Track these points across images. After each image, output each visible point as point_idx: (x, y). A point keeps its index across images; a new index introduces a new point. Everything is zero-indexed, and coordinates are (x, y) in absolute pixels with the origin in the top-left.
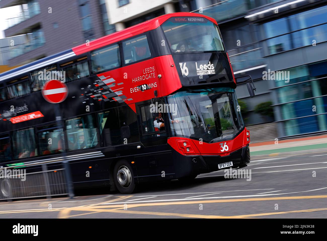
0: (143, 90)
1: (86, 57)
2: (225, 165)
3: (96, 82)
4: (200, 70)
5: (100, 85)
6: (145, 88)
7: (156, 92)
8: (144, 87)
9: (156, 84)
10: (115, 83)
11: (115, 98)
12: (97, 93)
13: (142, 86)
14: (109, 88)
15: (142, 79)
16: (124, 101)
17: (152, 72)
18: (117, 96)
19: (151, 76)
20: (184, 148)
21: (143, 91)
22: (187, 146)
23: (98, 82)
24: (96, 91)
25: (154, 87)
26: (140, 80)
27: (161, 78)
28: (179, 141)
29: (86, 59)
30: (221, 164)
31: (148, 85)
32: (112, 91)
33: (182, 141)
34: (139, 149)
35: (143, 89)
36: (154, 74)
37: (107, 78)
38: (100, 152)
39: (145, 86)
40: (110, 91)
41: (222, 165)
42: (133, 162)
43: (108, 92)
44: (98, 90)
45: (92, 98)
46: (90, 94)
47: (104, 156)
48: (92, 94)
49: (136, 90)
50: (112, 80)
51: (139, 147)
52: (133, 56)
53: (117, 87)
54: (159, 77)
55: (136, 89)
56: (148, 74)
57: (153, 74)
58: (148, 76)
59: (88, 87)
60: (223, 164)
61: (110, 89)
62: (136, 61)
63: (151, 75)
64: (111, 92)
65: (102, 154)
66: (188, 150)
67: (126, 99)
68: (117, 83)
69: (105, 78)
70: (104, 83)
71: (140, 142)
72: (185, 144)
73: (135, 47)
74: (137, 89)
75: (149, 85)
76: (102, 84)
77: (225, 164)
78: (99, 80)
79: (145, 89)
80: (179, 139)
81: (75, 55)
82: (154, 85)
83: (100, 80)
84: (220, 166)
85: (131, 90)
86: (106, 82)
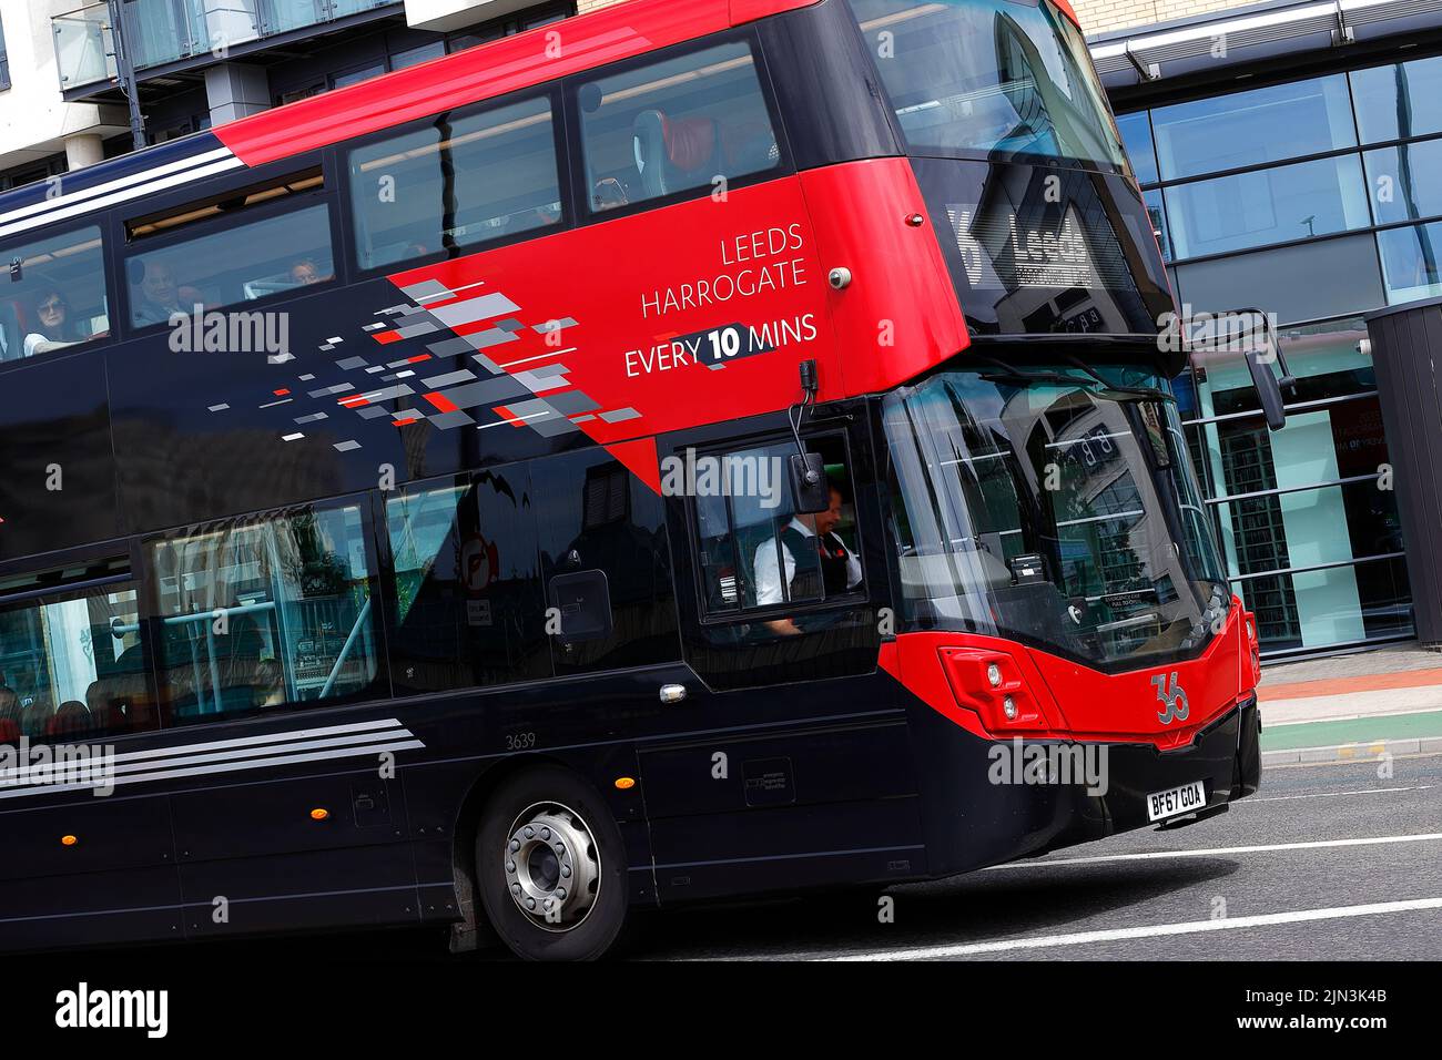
0: (718, 361)
1: (320, 179)
2: (1172, 798)
3: (382, 318)
4: (1031, 260)
5: (405, 333)
6: (731, 346)
7: (811, 368)
8: (725, 343)
9: (808, 321)
10: (518, 319)
11: (509, 407)
12: (385, 379)
13: (713, 336)
14: (477, 352)
15: (711, 294)
16: (579, 424)
17: (788, 255)
18: (532, 396)
19: (776, 281)
20: (990, 698)
21: (713, 367)
22: (1004, 683)
23: (400, 315)
24: (380, 368)
25: (799, 339)
26: (696, 301)
27: (845, 287)
28: (958, 657)
29: (319, 186)
30: (1157, 795)
31: (752, 329)
32: (495, 368)
33: (976, 655)
34: (674, 704)
35: (718, 355)
36: (798, 266)
37: (462, 297)
38: (395, 722)
39: (730, 338)
40: (476, 368)
41: (1163, 800)
42: (625, 783)
43: (466, 375)
44: (391, 365)
45: (352, 411)
46: (335, 389)
47: (417, 744)
48: (348, 386)
49: (665, 362)
50: (498, 304)
51: (673, 691)
52: (640, 164)
53: (528, 347)
54: (836, 281)
55: (664, 352)
56: (756, 265)
57: (788, 269)
58: (755, 278)
59: (323, 348)
60: (1165, 793)
61: (481, 359)
62: (664, 193)
63: (774, 273)
64: (482, 374)
65: (406, 733)
66: (1010, 709)
67: (595, 413)
68: (529, 325)
69: (447, 293)
70: (435, 321)
71: (684, 663)
72: (994, 676)
73: (659, 115)
74: (675, 356)
75: (759, 331)
76: (427, 328)
77: (1175, 793)
78: (404, 308)
79: (731, 353)
80: (958, 641)
81: (236, 163)
82: (799, 329)
83: (413, 304)
84: (1155, 806)
85: (632, 358)
86: (452, 316)
